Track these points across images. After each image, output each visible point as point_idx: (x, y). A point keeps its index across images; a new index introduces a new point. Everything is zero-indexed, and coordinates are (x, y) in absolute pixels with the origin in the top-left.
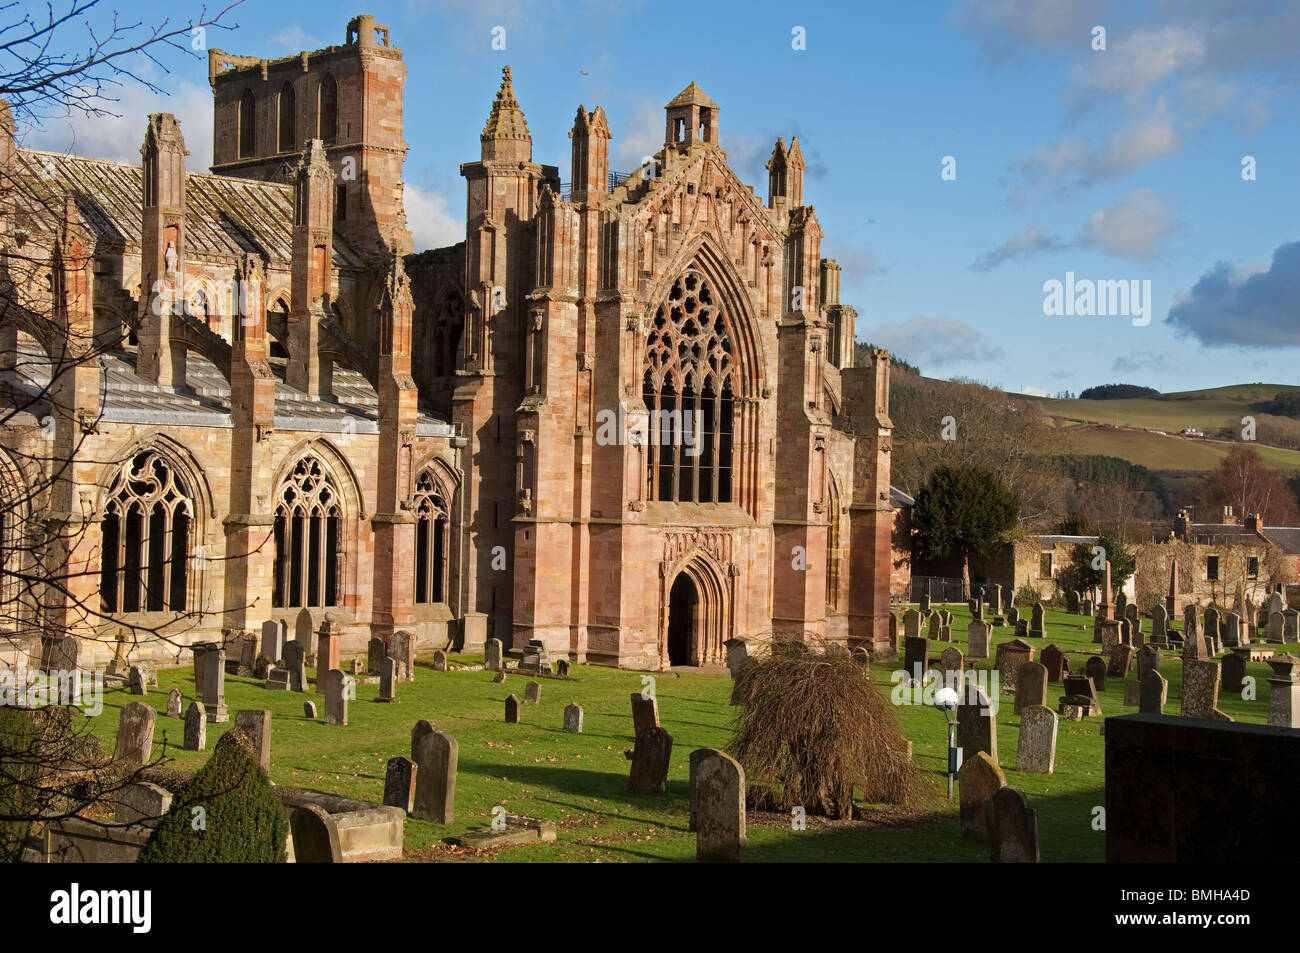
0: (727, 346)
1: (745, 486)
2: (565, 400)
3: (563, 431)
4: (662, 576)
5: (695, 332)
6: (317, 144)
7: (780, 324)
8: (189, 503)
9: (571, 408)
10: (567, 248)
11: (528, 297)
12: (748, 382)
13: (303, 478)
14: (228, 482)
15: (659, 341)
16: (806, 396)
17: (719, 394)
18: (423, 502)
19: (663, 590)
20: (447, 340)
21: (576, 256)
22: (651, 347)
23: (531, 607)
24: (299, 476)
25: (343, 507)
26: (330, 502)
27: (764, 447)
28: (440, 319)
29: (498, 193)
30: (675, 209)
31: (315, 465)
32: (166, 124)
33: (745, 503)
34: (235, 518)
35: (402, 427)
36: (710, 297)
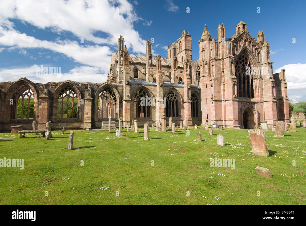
1: (257, 95)
2: (219, 77)
3: (218, 83)
5: (245, 66)
7: (262, 64)
9: (220, 79)
15: (237, 67)
16: (269, 76)
17: (250, 77)
18: (193, 99)
19: (242, 113)
23: (214, 117)
24: (170, 94)
25: (178, 100)
26: (176, 99)
30: (239, 42)
31: (173, 93)
35: (188, 85)
36: (247, 59)
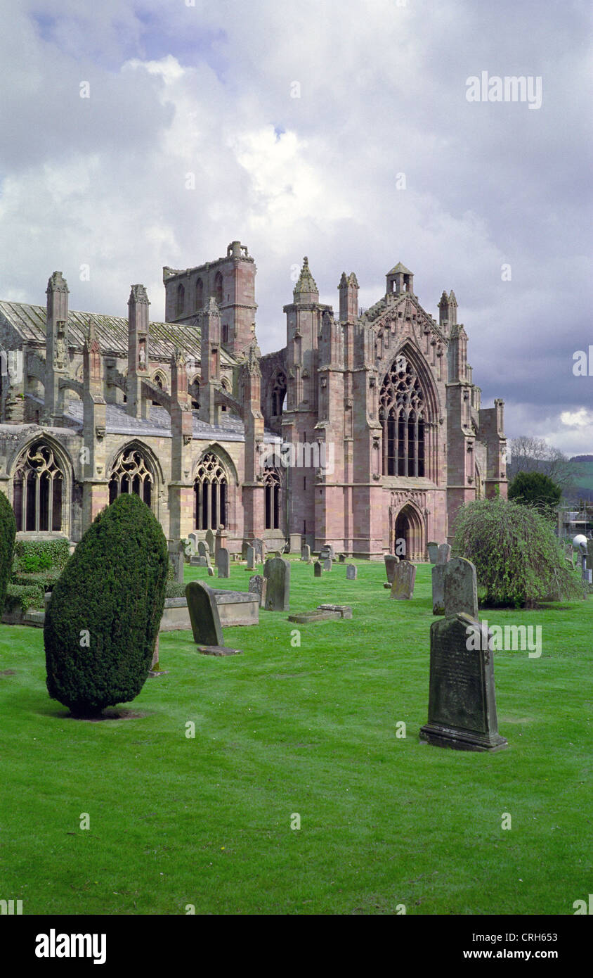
0: (420, 396)
1: (432, 468)
2: (339, 422)
3: (338, 439)
4: (390, 514)
5: (404, 389)
6: (213, 299)
7: (448, 385)
8: (151, 475)
9: (342, 426)
10: (338, 344)
11: (319, 370)
12: (431, 415)
13: (208, 464)
14: (170, 465)
15: (386, 393)
16: (462, 421)
17: (417, 421)
18: (268, 477)
19: (391, 522)
20: (278, 397)
21: (343, 349)
22: (382, 396)
23: (324, 529)
24: (206, 463)
25: (228, 479)
26: (222, 476)
27: (441, 448)
28: (275, 386)
29: (302, 319)
30: (392, 324)
31: (213, 457)
32: (140, 290)
33: (432, 478)
34: (174, 483)
35: (256, 438)
36: (411, 370)
